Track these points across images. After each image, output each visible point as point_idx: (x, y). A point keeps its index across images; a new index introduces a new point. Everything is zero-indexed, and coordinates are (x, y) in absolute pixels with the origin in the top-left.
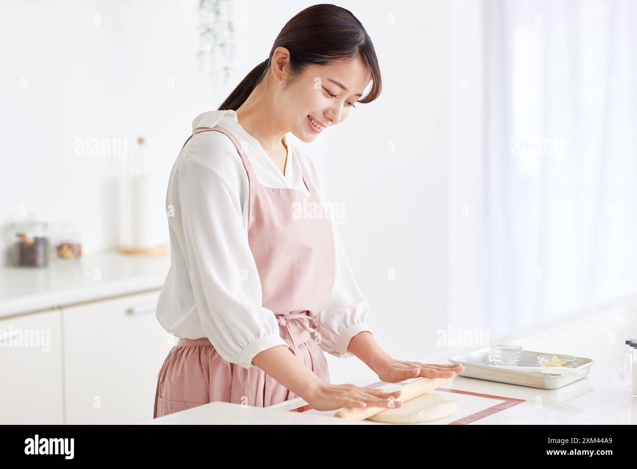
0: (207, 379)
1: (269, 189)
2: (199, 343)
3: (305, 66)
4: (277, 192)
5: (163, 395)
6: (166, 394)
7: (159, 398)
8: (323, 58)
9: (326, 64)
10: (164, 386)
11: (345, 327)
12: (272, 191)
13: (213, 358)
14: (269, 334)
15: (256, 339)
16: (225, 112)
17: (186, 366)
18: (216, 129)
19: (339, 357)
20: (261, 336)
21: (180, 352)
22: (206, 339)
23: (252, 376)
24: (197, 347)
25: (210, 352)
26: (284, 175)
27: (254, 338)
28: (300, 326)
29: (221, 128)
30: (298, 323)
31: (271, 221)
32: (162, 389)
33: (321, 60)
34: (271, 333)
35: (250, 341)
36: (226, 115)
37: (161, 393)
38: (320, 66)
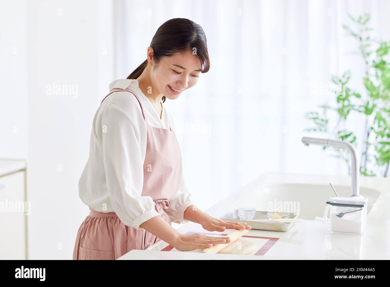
0: (112, 237)
1: (154, 128)
2: (107, 216)
3: (161, 57)
4: (158, 130)
5: (84, 245)
6: (86, 245)
7: (80, 247)
8: (169, 52)
9: (172, 56)
10: (84, 241)
11: (179, 206)
12: (155, 129)
13: (116, 224)
14: (148, 211)
15: (141, 215)
16: (131, 80)
17: (99, 229)
18: (127, 90)
19: (180, 224)
20: (143, 213)
21: (94, 220)
22: (114, 213)
23: (139, 234)
24: (105, 218)
25: (113, 221)
26: (161, 118)
27: (139, 214)
28: (161, 205)
29: (130, 90)
30: (161, 204)
31: (154, 147)
32: (83, 243)
33: (169, 54)
34: (149, 210)
35: (137, 216)
36: (132, 82)
37: (82, 244)
38: (168, 57)
